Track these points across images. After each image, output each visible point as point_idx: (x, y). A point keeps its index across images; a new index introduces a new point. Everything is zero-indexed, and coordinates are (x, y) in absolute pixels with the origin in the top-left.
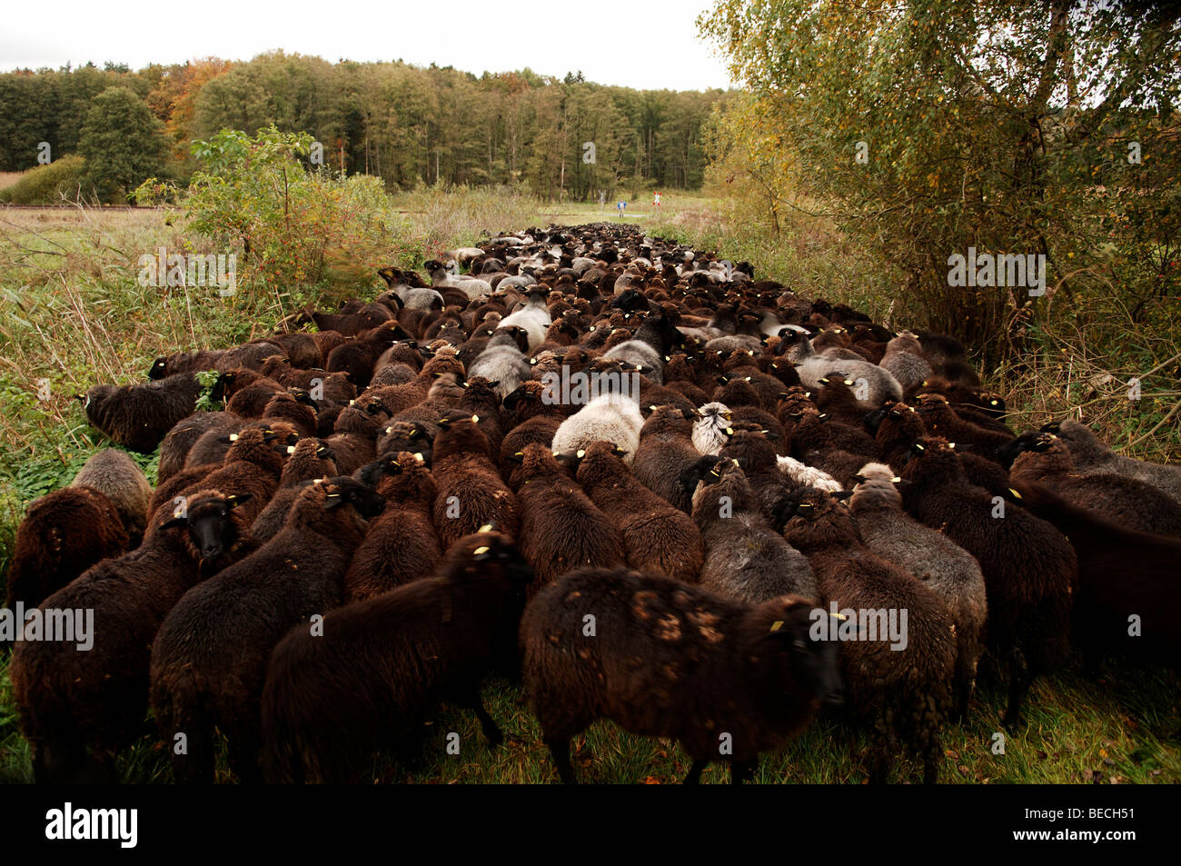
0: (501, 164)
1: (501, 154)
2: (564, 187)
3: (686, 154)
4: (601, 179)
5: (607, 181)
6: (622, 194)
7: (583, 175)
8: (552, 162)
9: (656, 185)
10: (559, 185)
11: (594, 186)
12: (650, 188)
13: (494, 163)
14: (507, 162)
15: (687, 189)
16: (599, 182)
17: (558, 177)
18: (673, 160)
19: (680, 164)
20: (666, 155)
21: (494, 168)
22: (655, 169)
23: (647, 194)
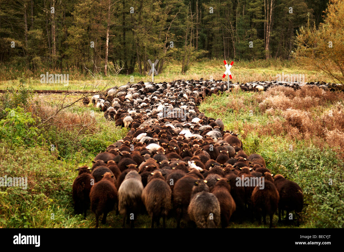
0: (38, 33)
1: (38, 23)
2: (110, 59)
3: (234, 25)
4: (148, 49)
5: (155, 52)
6: (171, 66)
7: (130, 46)
8: (96, 31)
9: (206, 55)
10: (103, 57)
11: (141, 57)
12: (199, 59)
13: (29, 33)
14: (45, 32)
15: (237, 60)
16: (147, 53)
17: (103, 48)
18: (220, 31)
19: (230, 34)
20: (214, 26)
21: (29, 38)
22: (203, 40)
23: (197, 65)
